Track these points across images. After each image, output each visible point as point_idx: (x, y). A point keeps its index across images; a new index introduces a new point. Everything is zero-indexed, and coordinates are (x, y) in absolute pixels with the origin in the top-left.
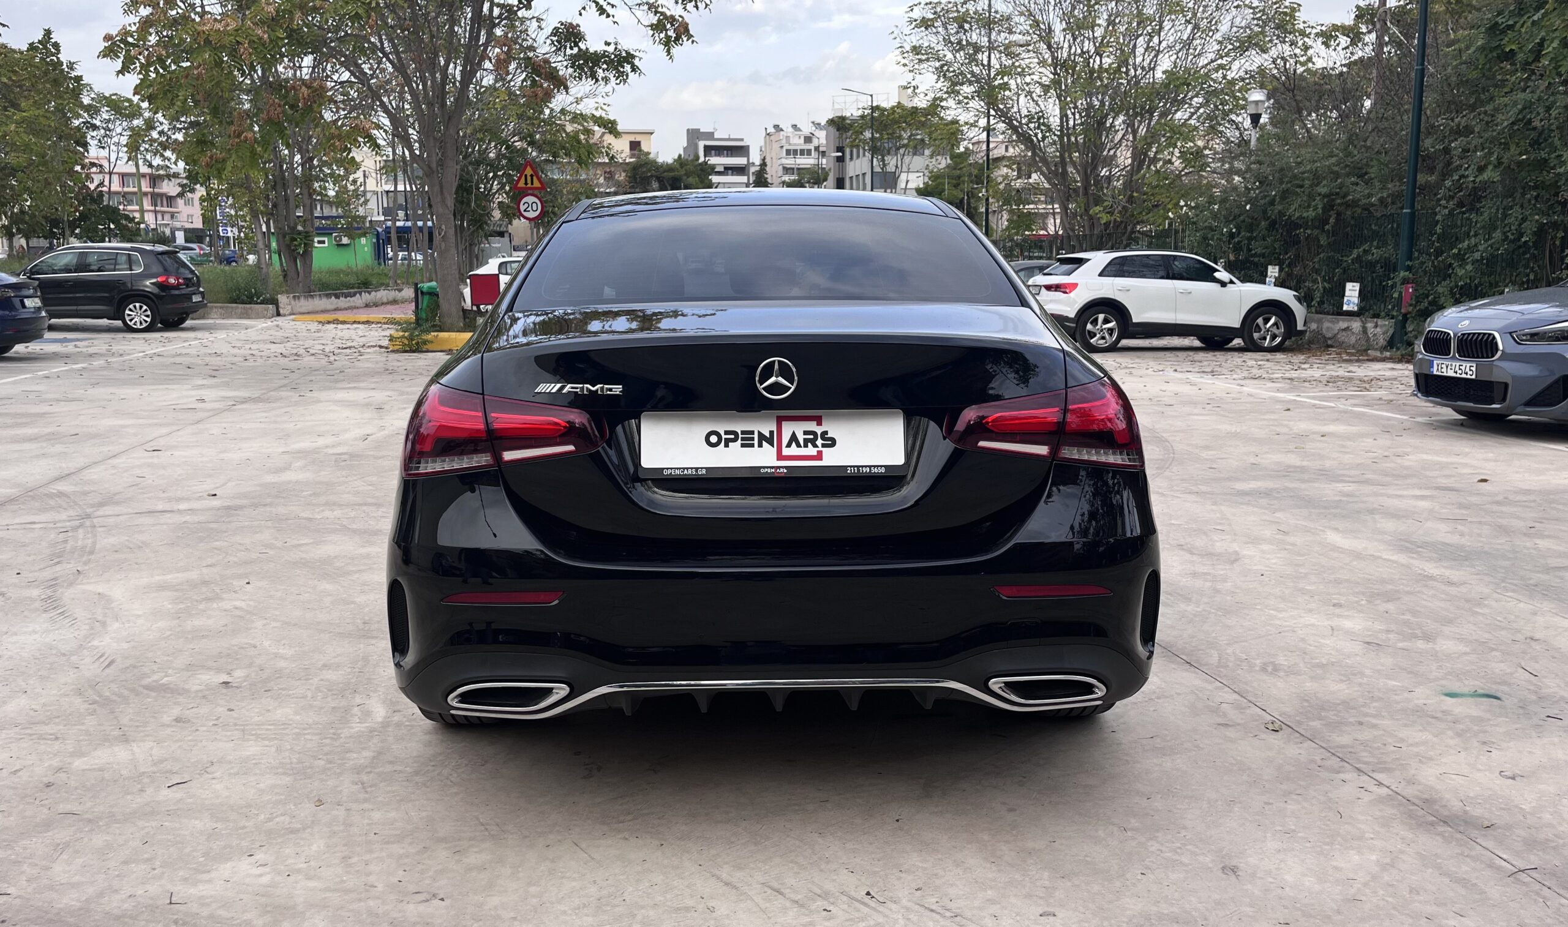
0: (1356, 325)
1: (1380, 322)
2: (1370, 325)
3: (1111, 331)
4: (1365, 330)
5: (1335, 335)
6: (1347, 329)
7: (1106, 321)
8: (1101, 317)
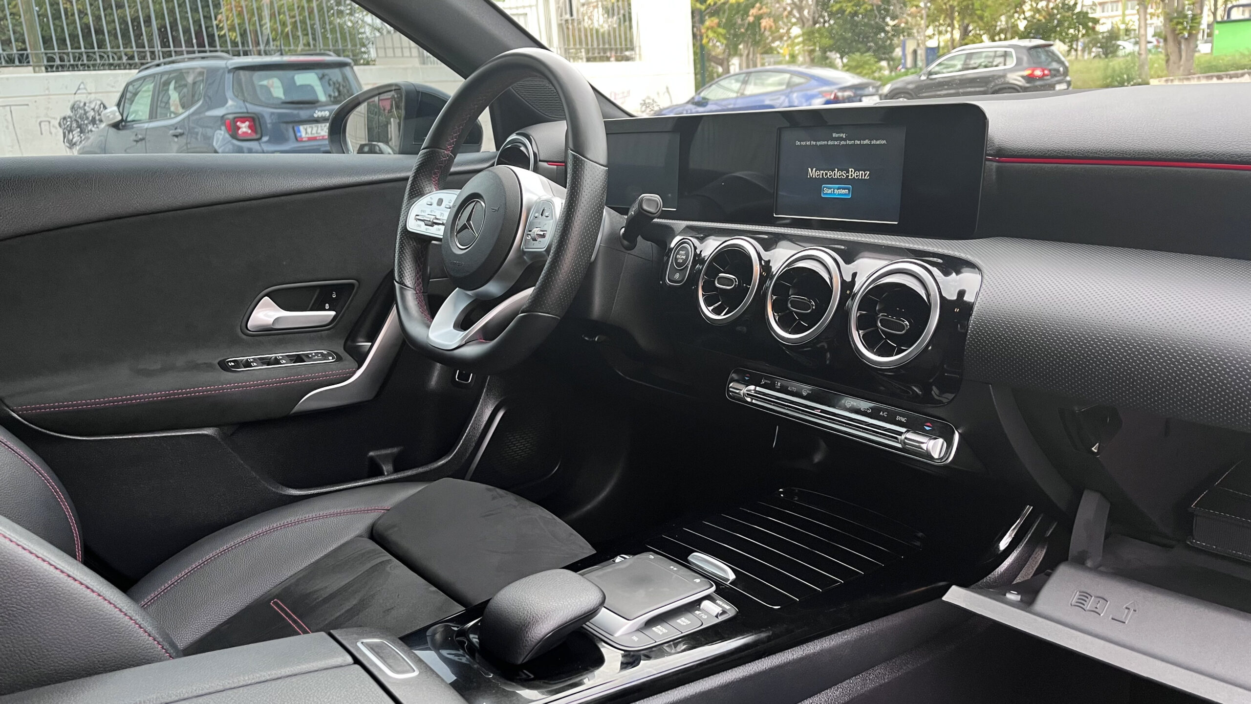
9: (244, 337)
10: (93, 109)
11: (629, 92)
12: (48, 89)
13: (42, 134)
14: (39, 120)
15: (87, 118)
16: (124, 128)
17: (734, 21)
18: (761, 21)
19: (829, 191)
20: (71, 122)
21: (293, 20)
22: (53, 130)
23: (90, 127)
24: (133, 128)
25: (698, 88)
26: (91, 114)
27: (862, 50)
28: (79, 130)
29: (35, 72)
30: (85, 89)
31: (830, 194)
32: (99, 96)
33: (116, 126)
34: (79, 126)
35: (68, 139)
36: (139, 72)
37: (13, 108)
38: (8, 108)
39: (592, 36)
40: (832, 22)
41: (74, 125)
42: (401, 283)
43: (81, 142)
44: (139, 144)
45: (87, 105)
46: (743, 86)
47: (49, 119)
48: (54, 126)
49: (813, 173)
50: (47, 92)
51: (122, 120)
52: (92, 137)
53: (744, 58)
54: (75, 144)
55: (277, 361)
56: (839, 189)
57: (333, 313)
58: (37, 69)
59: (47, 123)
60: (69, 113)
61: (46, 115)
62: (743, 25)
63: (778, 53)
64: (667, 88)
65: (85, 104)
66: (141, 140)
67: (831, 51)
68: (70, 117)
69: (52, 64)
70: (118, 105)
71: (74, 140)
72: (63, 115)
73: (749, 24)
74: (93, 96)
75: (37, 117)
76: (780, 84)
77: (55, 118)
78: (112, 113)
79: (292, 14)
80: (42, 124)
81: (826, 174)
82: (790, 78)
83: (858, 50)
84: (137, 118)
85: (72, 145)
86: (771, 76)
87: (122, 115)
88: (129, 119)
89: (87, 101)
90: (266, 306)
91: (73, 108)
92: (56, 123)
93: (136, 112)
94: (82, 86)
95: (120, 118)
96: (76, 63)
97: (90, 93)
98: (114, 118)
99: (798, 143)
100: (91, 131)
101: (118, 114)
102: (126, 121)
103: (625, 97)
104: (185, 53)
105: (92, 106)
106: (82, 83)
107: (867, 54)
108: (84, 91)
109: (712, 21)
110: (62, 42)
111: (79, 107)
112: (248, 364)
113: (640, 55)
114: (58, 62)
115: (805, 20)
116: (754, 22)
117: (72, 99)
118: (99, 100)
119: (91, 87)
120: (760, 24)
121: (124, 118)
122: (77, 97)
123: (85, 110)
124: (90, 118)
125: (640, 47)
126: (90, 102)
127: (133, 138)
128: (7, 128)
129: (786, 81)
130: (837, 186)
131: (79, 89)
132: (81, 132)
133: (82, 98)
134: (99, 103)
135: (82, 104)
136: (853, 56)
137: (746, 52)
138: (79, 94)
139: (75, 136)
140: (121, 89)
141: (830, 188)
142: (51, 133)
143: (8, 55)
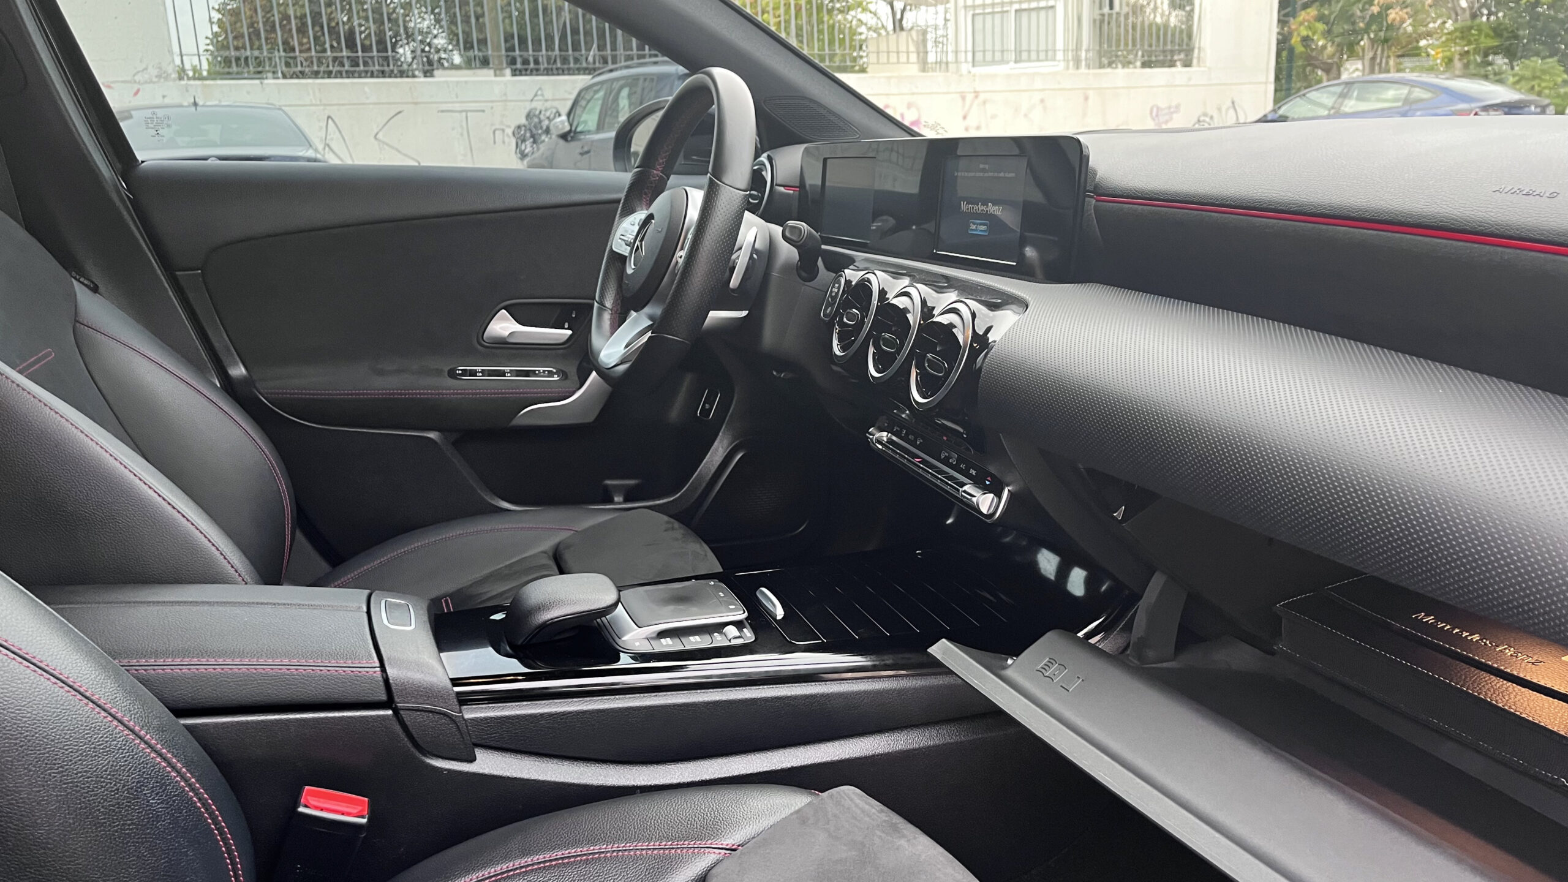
9: (479, 347)
10: (548, 118)
11: (1178, 107)
12: (505, 94)
13: (495, 142)
14: (493, 128)
15: (541, 128)
16: (573, 139)
17: (1350, 13)
18: (1389, 12)
19: (974, 227)
20: (525, 131)
21: (778, 19)
22: (506, 139)
23: (543, 137)
24: (579, 140)
25: (1277, 101)
26: (546, 123)
27: (1542, 54)
28: (532, 140)
29: (496, 75)
30: (542, 95)
32: (556, 104)
33: (564, 137)
34: (533, 136)
35: (520, 150)
36: (593, 77)
37: (469, 114)
38: (464, 114)
39: (1151, 34)
40: (1500, 14)
41: (528, 135)
42: (601, 303)
43: (533, 153)
44: (585, 156)
45: (543, 113)
46: (1340, 100)
47: (502, 127)
48: (508, 135)
50: (504, 98)
51: (570, 131)
52: (542, 147)
53: (1367, 63)
54: (526, 155)
55: (503, 374)
56: (981, 224)
57: (569, 332)
58: (498, 72)
59: (501, 132)
60: (523, 121)
61: (502, 123)
62: (1363, 18)
63: (1428, 55)
64: (1233, 103)
65: (540, 112)
66: (588, 152)
67: (1495, 54)
68: (525, 126)
69: (526, 67)
70: (569, 115)
71: (526, 151)
72: (517, 123)
73: (1372, 15)
74: (548, 104)
75: (492, 125)
76: (1396, 100)
77: (509, 127)
78: (562, 123)
79: (777, 13)
80: (497, 132)
82: (1410, 93)
83: (1537, 54)
84: (586, 128)
85: (523, 156)
86: (1388, 89)
87: (571, 125)
88: (579, 129)
89: (543, 109)
90: (504, 319)
91: (528, 116)
92: (509, 131)
93: (585, 122)
94: (539, 93)
95: (567, 128)
96: (550, 66)
97: (547, 100)
98: (563, 128)
100: (544, 141)
101: (567, 124)
102: (575, 132)
103: (1172, 113)
104: (635, 57)
105: (548, 114)
106: (540, 89)
107: (1550, 60)
108: (540, 98)
109: (1308, 13)
110: (537, 42)
111: (535, 115)
112: (473, 373)
113: (1199, 58)
114: (532, 65)
115: (1459, 12)
116: (1379, 13)
117: (528, 106)
118: (556, 108)
119: (548, 94)
120: (1387, 15)
121: (573, 129)
122: (534, 104)
123: (539, 118)
124: (544, 128)
125: (1199, 48)
126: (546, 110)
127: (579, 150)
128: (462, 135)
129: (1403, 97)
130: (981, 221)
131: (536, 95)
132: (535, 142)
133: (538, 105)
134: (554, 111)
135: (537, 112)
136: (1527, 62)
137: (1371, 54)
138: (537, 100)
139: (528, 147)
140: (573, 96)
141: (975, 224)
142: (504, 142)
143: (484, 57)
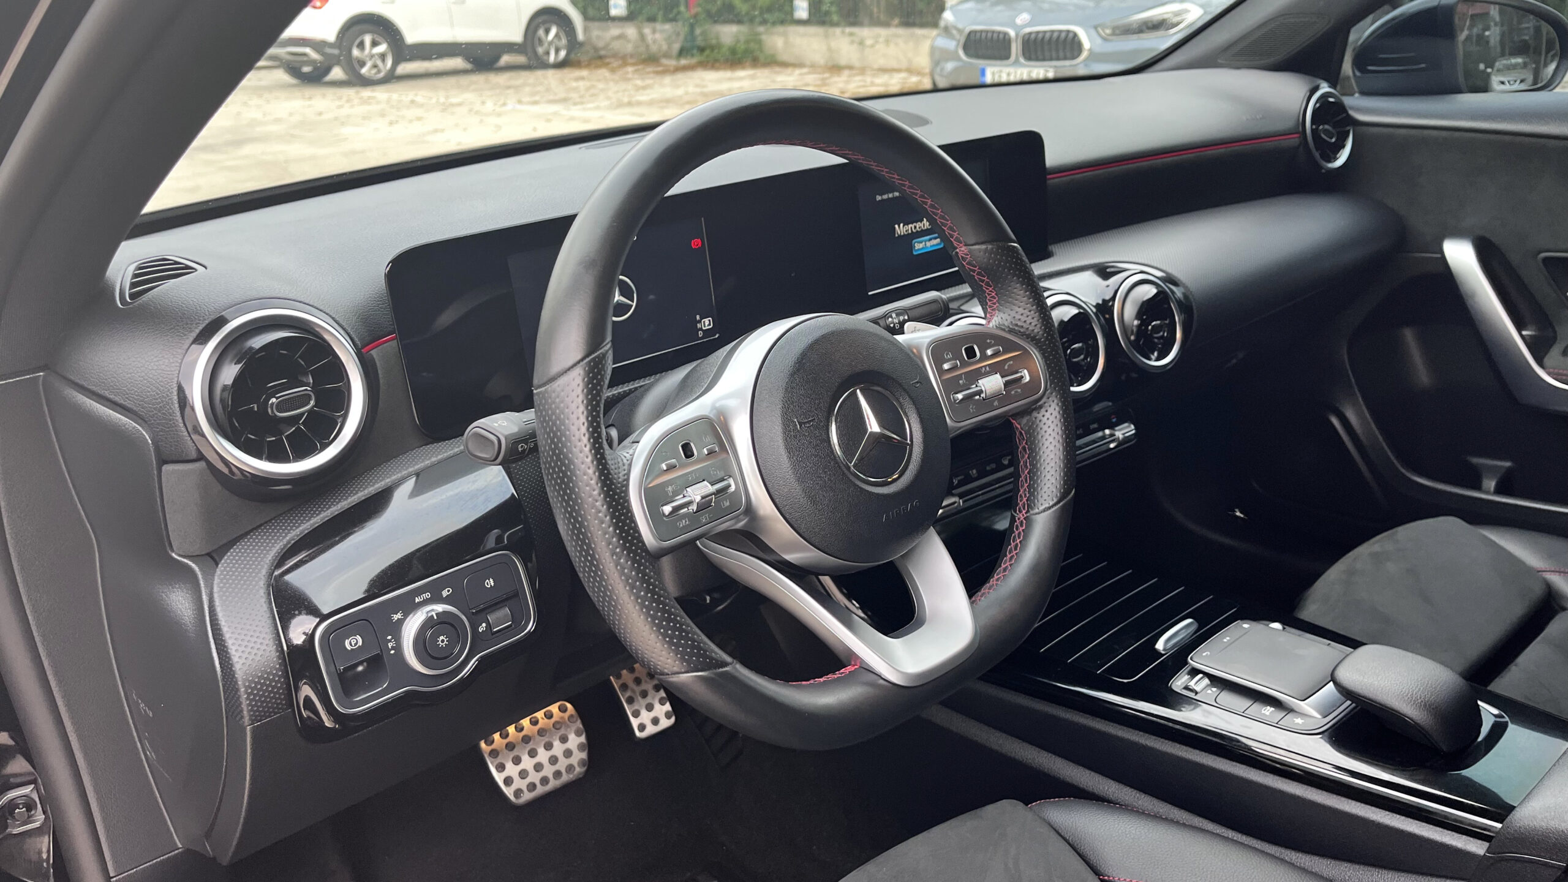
0: (631, 31)
1: (658, 26)
2: (647, 31)
3: (383, 56)
4: (642, 37)
5: (607, 45)
6: (621, 37)
7: (374, 44)
8: (368, 39)
19: (921, 246)
31: (923, 248)
49: (901, 229)
56: (930, 240)
81: (915, 227)
99: (879, 198)
130: (928, 237)
141: (921, 242)
